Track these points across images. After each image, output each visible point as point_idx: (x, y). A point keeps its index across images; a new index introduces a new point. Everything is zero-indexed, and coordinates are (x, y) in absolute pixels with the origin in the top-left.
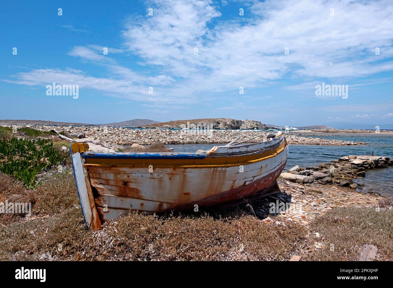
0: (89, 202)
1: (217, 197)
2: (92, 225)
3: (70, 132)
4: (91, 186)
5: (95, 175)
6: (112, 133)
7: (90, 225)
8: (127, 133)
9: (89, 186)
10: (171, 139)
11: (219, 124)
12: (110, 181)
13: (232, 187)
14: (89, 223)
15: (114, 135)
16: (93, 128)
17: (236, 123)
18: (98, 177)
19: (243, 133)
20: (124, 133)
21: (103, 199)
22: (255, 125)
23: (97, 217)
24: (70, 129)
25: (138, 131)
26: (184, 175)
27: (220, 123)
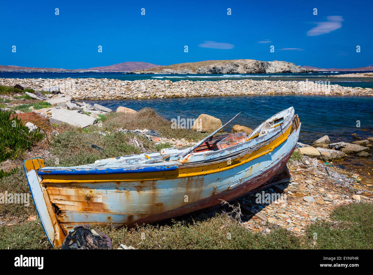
0: (50, 219)
1: (196, 204)
2: (56, 242)
4: (51, 202)
5: (55, 192)
6: (95, 86)
7: (53, 242)
8: (115, 86)
9: (49, 203)
10: (172, 93)
11: (238, 66)
12: (71, 197)
13: (214, 193)
14: (52, 240)
15: (97, 89)
17: (260, 65)
18: (58, 193)
19: (267, 83)
21: (65, 215)
22: (287, 67)
23: (60, 233)
25: (128, 82)
26: (153, 187)
27: (240, 65)
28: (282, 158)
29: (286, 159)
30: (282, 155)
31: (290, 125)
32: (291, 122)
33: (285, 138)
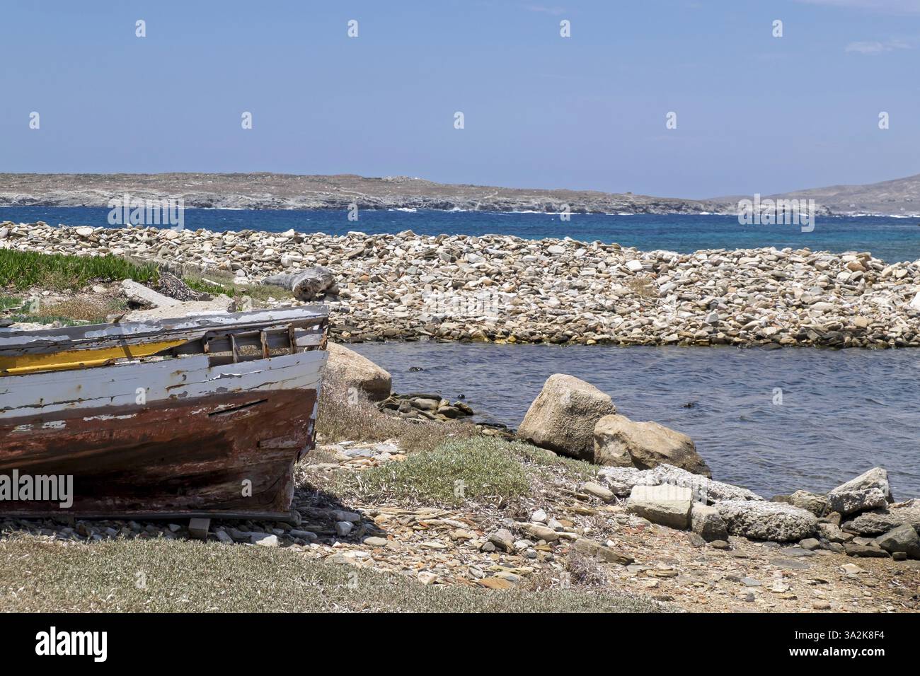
3: (278, 262)
6: (499, 273)
8: (593, 272)
10: (842, 313)
16: (407, 244)
20: (574, 271)
24: (286, 246)
25: (660, 260)
28: (66, 410)
29: (104, 418)
30: (67, 402)
31: (170, 337)
32: (194, 334)
33: (85, 362)
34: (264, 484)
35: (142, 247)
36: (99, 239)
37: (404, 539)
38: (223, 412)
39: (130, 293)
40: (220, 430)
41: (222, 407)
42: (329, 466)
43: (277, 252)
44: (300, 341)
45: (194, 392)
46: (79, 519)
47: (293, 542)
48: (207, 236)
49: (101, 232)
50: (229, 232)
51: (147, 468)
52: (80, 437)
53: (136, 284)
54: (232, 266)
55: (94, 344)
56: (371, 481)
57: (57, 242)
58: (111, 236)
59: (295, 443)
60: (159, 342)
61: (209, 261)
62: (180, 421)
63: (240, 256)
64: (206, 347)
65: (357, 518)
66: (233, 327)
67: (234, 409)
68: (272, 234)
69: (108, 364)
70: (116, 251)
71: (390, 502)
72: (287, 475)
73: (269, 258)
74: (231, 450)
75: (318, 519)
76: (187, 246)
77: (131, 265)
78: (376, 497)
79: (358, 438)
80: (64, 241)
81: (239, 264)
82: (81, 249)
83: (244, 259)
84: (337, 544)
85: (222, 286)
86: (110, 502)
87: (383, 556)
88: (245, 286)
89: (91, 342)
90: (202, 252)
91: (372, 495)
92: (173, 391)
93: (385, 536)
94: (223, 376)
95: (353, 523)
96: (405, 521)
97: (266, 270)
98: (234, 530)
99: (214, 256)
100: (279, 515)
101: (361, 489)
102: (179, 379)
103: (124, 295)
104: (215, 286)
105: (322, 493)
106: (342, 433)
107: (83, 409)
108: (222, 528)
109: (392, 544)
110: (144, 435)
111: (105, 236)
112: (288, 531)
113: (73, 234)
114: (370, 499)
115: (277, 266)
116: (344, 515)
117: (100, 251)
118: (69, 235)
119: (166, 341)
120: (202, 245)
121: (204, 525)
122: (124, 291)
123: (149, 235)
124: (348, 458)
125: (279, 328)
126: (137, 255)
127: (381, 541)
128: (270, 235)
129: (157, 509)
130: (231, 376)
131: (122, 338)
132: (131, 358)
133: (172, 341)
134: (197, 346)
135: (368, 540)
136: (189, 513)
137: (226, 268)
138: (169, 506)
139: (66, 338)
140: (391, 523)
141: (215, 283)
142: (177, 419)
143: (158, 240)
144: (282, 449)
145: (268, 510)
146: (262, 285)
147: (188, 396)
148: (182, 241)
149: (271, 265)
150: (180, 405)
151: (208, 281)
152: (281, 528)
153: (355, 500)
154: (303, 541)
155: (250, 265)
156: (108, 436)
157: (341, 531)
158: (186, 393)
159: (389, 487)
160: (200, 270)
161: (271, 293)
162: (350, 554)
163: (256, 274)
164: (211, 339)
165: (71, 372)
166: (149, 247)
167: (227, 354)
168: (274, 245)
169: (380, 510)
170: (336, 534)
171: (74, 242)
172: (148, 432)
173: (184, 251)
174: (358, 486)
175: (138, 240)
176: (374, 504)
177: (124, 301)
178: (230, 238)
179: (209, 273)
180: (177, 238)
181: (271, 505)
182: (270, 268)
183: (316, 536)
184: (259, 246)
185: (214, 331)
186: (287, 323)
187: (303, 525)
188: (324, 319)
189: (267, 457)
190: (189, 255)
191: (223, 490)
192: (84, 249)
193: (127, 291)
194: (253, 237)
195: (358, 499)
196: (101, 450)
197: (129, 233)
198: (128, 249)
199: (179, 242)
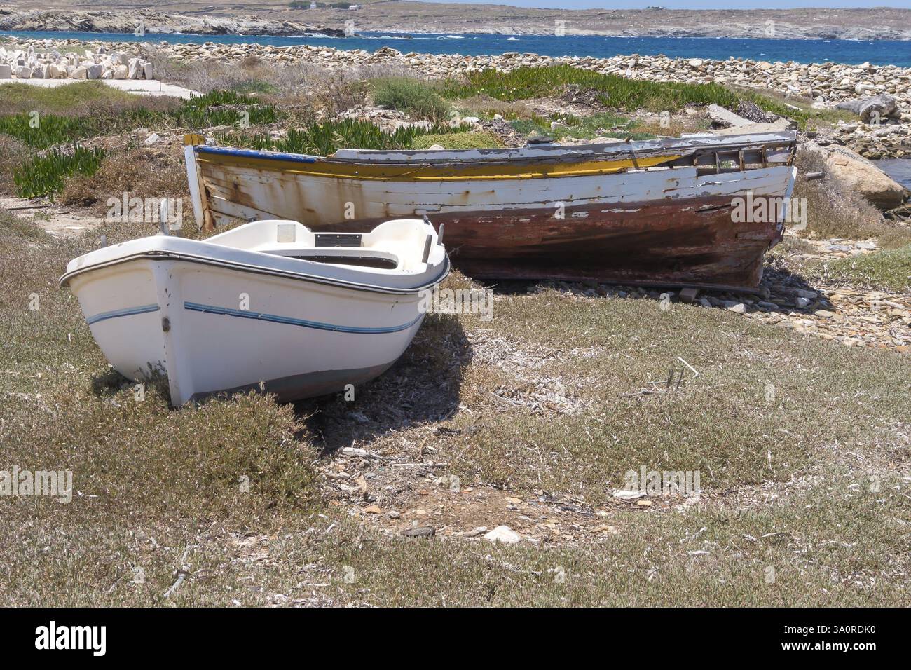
0: (200, 202)
4: (204, 185)
5: (207, 173)
12: (221, 182)
14: (200, 226)
18: (210, 175)
21: (215, 202)
23: (209, 221)
26: (296, 182)
28: (589, 204)
29: (617, 211)
30: (590, 198)
31: (668, 153)
32: (686, 151)
33: (604, 170)
34: (740, 266)
35: (741, 76)
36: (706, 69)
37: (849, 314)
38: (706, 210)
39: (713, 115)
40: (705, 224)
41: (706, 206)
42: (810, 256)
43: (852, 82)
44: (771, 159)
45: (684, 194)
46: (601, 284)
47: (758, 310)
48: (795, 68)
49: (709, 64)
50: (814, 64)
51: (651, 250)
52: (599, 224)
53: (720, 108)
54: (813, 93)
55: (611, 157)
56: (835, 269)
57: (673, 72)
58: (717, 66)
59: (766, 236)
60: (660, 157)
61: (794, 88)
62: (674, 216)
63: (821, 84)
64: (696, 161)
65: (815, 295)
66: (718, 146)
67: (715, 209)
68: (850, 66)
69: (620, 172)
70: (718, 80)
71: (848, 286)
72: (758, 260)
73: (845, 86)
74: (715, 239)
75: (783, 295)
76: (777, 76)
77: (728, 91)
78: (837, 281)
79: (846, 236)
80: (679, 71)
81: (819, 91)
82: (691, 78)
83: (824, 87)
84: (793, 313)
85: (800, 110)
86: (624, 273)
87: (826, 324)
88: (820, 110)
89: (609, 155)
90: (790, 81)
91: (834, 280)
92: (668, 194)
93: (834, 311)
94: (707, 184)
95: (810, 299)
96: (854, 301)
97: (841, 97)
98: (714, 298)
99: (799, 84)
100: (750, 290)
101: (825, 275)
102: (673, 185)
103: (708, 116)
104: (794, 110)
105: (794, 276)
106: (833, 233)
107: (601, 204)
108: (706, 296)
109: (836, 316)
110: (646, 224)
111: (711, 67)
112: (757, 302)
113: (686, 64)
114: (832, 283)
115: (852, 93)
116: (804, 292)
117: (706, 79)
118: (683, 65)
119: (665, 156)
120: (790, 75)
121: (693, 294)
122: (709, 114)
123: (747, 66)
124: (828, 251)
125: (754, 148)
126: (736, 83)
127: (828, 314)
128: (848, 67)
129: (658, 279)
130: (713, 184)
131: (632, 153)
132: (637, 168)
133: (669, 156)
134: (689, 160)
135: (818, 312)
136: (681, 284)
137: (808, 95)
138: (668, 278)
139: (590, 152)
140: (842, 302)
141: (795, 108)
142: (671, 214)
143: (754, 70)
144: (755, 240)
145: (742, 286)
146: (835, 109)
147: (679, 197)
148: (774, 71)
149: (847, 92)
150: (673, 204)
151: (789, 105)
152: (751, 299)
153: (819, 283)
154: (767, 309)
155: (829, 92)
156: (619, 224)
157: (799, 304)
158: (678, 195)
159: (848, 274)
160: (785, 96)
161: (841, 116)
162: (800, 323)
163: (833, 100)
164: (700, 155)
165: (593, 176)
166: (747, 76)
167: (711, 167)
168: (851, 75)
169: (838, 292)
170: (795, 307)
171: (686, 71)
172: (649, 222)
173: (774, 80)
174: (824, 272)
175: (738, 71)
176: (834, 287)
177: (709, 121)
178: (814, 69)
179: (792, 99)
180: (770, 68)
181: (744, 282)
182: (846, 95)
183: (777, 307)
184: (838, 76)
185: (703, 150)
186: (761, 144)
187: (771, 298)
188: (792, 142)
189: (743, 246)
190: (778, 84)
191: (708, 269)
192: (694, 78)
193: (712, 114)
194: (834, 68)
195: (822, 282)
196: (615, 234)
197: (731, 64)
198: (729, 78)
199: (771, 72)
